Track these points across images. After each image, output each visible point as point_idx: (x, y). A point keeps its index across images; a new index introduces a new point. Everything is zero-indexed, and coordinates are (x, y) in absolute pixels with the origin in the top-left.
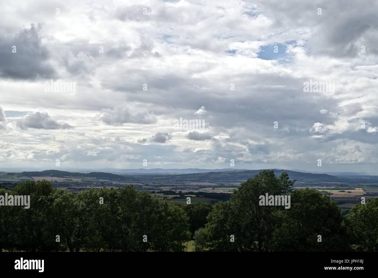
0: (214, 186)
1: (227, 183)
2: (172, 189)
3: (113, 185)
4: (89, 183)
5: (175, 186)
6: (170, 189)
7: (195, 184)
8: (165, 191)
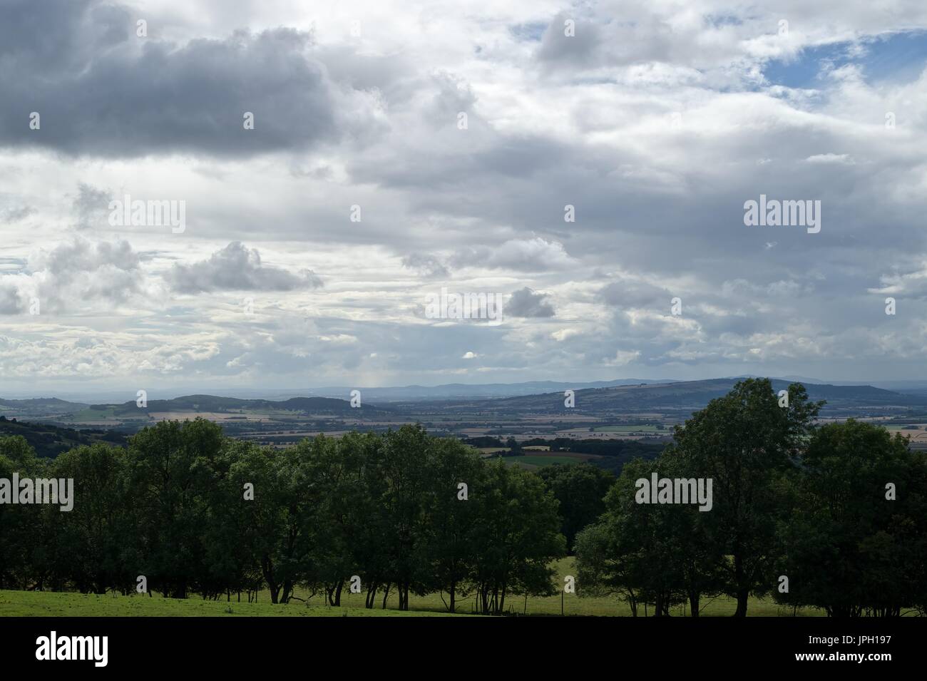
0: (593, 423)
1: (626, 415)
2: (491, 433)
3: (347, 426)
4: (288, 425)
5: (497, 425)
6: (485, 434)
7: (548, 418)
8: (473, 439)
